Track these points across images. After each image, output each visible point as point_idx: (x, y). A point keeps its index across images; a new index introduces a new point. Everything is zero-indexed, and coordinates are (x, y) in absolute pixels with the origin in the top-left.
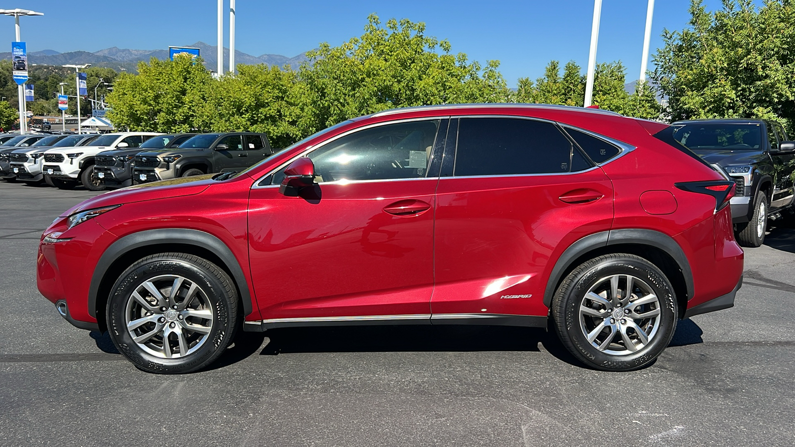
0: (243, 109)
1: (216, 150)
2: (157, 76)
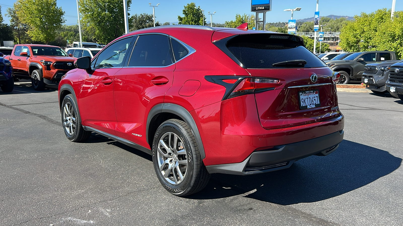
0: (396, 37)
1: (358, 61)
2: (363, 23)
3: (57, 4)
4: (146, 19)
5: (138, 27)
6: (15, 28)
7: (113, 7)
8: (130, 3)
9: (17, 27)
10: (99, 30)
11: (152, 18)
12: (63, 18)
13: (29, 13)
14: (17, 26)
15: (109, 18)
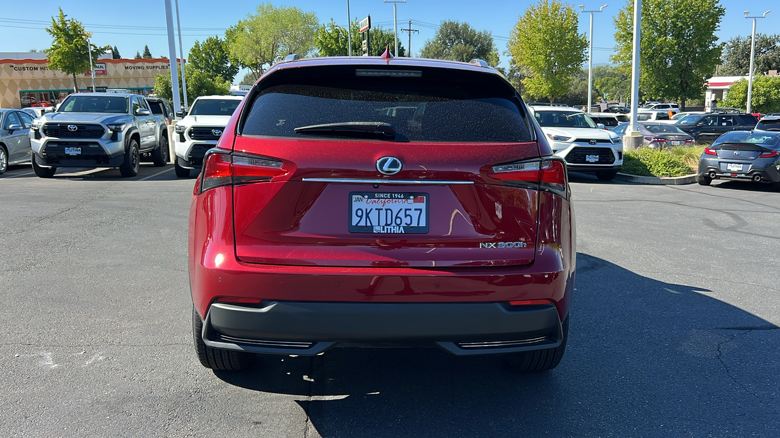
3: (577, 28)
4: (761, 45)
5: (739, 64)
6: (515, 74)
7: (681, 26)
8: (722, 15)
9: (518, 73)
10: (647, 72)
11: (774, 43)
12: (586, 53)
13: (530, 47)
14: (519, 71)
15: (670, 49)
